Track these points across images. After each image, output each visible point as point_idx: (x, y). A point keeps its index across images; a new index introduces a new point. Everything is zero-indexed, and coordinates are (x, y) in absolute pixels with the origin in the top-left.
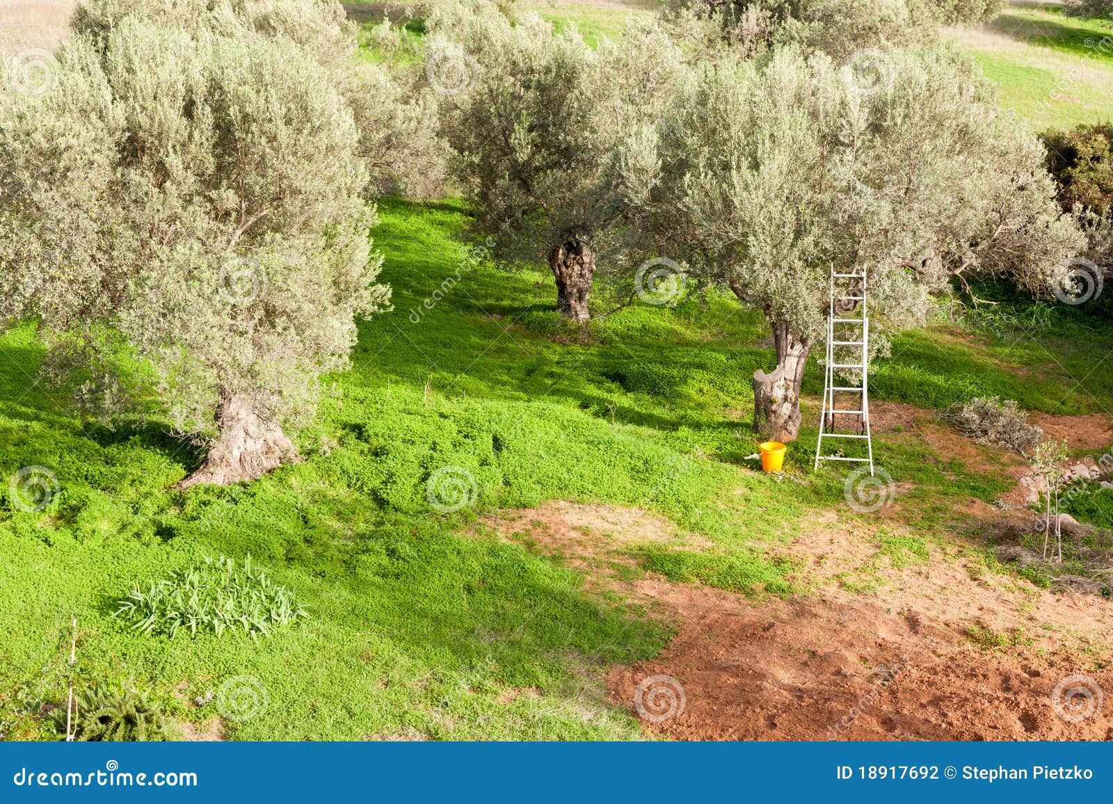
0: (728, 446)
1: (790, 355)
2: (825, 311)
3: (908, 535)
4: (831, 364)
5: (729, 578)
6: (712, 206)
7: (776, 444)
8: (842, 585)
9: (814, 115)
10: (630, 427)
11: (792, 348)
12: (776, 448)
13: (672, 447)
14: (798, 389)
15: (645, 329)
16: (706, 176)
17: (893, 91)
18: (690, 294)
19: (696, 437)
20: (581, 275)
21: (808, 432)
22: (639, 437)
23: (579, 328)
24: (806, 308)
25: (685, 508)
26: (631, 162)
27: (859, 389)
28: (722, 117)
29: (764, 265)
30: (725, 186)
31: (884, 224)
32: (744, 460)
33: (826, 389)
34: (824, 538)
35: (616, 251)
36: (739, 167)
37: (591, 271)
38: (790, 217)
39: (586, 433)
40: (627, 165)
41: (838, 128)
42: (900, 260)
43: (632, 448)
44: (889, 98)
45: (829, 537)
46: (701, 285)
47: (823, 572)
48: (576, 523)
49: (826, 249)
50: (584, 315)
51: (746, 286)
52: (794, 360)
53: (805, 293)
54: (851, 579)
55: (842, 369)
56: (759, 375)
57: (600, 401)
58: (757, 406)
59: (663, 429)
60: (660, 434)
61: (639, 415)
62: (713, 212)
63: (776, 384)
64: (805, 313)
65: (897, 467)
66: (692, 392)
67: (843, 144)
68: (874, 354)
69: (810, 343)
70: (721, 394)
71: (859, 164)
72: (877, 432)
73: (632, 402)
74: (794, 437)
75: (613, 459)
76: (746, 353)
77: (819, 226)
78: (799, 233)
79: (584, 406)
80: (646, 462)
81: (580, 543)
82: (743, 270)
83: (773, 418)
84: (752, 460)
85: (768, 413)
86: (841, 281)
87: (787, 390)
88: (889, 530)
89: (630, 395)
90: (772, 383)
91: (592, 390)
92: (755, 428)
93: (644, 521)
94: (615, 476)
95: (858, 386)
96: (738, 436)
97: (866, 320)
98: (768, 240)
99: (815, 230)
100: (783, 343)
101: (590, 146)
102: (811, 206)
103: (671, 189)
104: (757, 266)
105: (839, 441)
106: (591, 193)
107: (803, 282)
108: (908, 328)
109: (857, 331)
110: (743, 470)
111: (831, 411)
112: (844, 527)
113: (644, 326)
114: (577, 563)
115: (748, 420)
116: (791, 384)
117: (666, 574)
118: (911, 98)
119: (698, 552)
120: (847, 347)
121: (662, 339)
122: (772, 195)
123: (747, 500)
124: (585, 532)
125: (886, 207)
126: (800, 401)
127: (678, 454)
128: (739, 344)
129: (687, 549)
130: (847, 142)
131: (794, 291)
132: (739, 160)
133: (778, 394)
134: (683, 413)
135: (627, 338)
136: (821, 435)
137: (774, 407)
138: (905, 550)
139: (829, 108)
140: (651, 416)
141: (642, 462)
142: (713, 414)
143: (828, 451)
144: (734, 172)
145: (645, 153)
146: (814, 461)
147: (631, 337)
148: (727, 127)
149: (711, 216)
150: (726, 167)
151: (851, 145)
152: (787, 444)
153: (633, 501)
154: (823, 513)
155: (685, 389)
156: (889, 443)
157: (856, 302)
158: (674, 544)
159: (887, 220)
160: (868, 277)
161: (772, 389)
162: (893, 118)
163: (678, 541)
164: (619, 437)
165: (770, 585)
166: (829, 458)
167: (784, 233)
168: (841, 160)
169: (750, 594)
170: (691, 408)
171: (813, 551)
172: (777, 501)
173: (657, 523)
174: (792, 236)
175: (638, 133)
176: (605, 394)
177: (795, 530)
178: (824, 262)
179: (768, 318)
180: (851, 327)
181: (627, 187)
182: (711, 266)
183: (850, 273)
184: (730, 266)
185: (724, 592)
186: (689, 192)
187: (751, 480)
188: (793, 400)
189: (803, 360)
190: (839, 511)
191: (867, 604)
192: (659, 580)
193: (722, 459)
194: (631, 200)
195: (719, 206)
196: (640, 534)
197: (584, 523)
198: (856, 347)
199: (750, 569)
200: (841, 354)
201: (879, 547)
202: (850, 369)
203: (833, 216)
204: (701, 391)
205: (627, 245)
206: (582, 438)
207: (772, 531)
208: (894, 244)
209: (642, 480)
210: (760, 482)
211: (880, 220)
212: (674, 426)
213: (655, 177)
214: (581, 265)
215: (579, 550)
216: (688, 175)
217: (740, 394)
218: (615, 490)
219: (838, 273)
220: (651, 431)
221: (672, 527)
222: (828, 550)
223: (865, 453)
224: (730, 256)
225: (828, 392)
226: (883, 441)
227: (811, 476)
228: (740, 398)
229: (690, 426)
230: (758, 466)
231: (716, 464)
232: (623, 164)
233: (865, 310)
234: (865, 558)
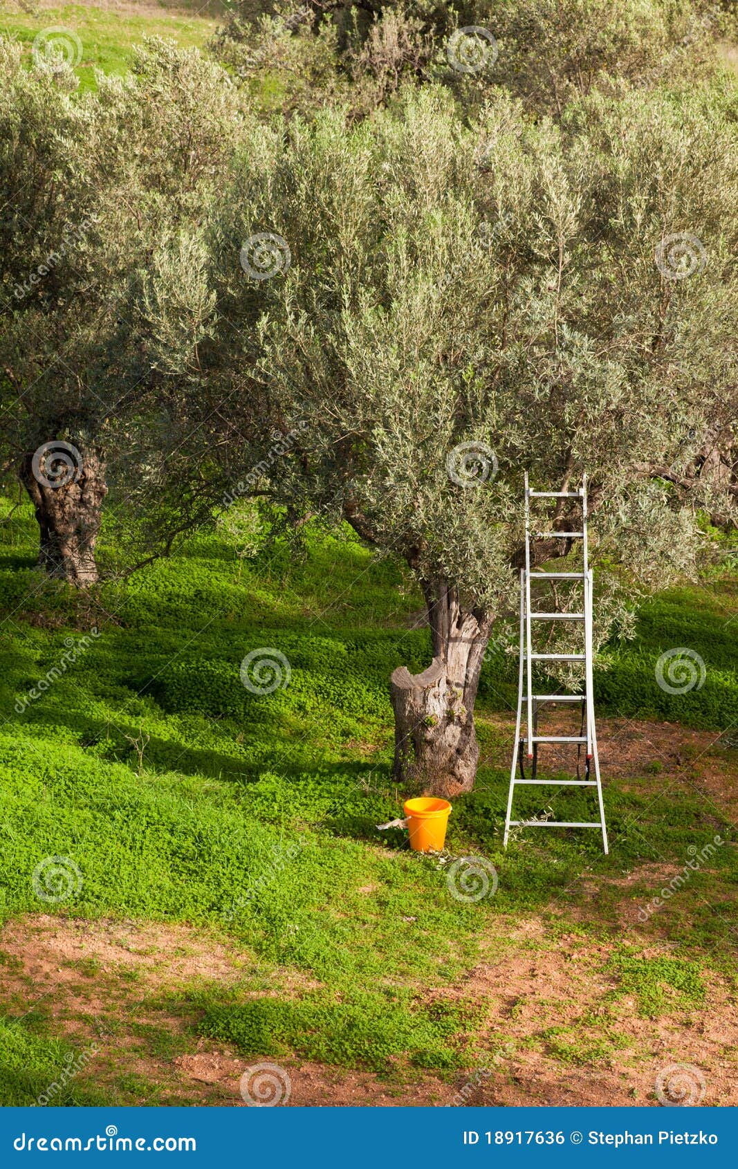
0: (349, 807)
1: (456, 639)
2: (516, 560)
3: (668, 958)
4: (529, 655)
5: (347, 1045)
6: (308, 373)
7: (434, 800)
8: (550, 1050)
9: (485, 209)
10: (171, 777)
11: (459, 626)
12: (433, 808)
13: (248, 812)
14: (471, 699)
15: (200, 598)
16: (296, 320)
17: (627, 164)
18: (275, 532)
19: (291, 792)
20: (82, 502)
21: (492, 776)
22: (186, 793)
23: (81, 598)
24: (480, 555)
25: (271, 920)
26: (161, 296)
27: (579, 698)
28: (323, 214)
29: (401, 478)
30: (330, 337)
31: (615, 400)
32: (377, 831)
33: (521, 699)
34: (520, 969)
35: (140, 457)
36: (355, 302)
37: (100, 494)
38: (445, 391)
39: (91, 790)
40: (154, 302)
41: (529, 232)
42: (646, 465)
43: (174, 816)
44: (622, 176)
45: (528, 964)
46: (293, 516)
47: (517, 1027)
48: (70, 953)
49: (514, 447)
50: (87, 576)
51: (372, 515)
52: (463, 648)
53: (477, 526)
54: (567, 1040)
55: (551, 663)
56: (402, 676)
57: (116, 731)
58: (399, 734)
59: (233, 779)
60: (226, 788)
61: (190, 755)
62: (311, 384)
63: (432, 691)
64: (479, 563)
65: (649, 837)
66: (286, 710)
67: (539, 260)
68: (605, 634)
69: (491, 616)
70: (338, 713)
71: (568, 295)
72: (615, 775)
73: (175, 732)
74: (466, 787)
75: (138, 837)
76: (382, 638)
77: (500, 408)
78: (463, 422)
79: (87, 741)
80: (199, 839)
81: (77, 991)
82: (366, 488)
83: (428, 754)
84: (391, 830)
85: (419, 743)
86: (541, 505)
87: (451, 702)
88: (634, 948)
89: (173, 719)
90: (425, 691)
91: (102, 712)
92: (395, 772)
93: (196, 947)
94: (142, 867)
95: (579, 693)
96: (367, 788)
97: (589, 574)
98: (409, 434)
99: (493, 415)
100: (442, 617)
101: (90, 269)
102: (486, 372)
103: (235, 345)
104: (390, 481)
105: (547, 791)
106: (94, 353)
107: (473, 507)
108: (666, 584)
109: (574, 593)
110: (376, 849)
111: (531, 739)
112: (555, 947)
113: (198, 593)
114: (72, 1026)
115: (386, 758)
116: (460, 691)
117: (234, 1042)
118: (660, 178)
119: (291, 999)
120: (559, 622)
121: (231, 616)
122: (415, 353)
123: (382, 903)
124: (87, 969)
125: (616, 371)
126: (478, 721)
127: (257, 823)
128: (370, 621)
129: (273, 994)
130: (546, 256)
131: (456, 524)
132: (354, 293)
133: (436, 708)
134: (268, 748)
135: (168, 613)
136: (513, 781)
137: (430, 734)
138: (662, 984)
139: (514, 195)
140: (210, 756)
141: (191, 839)
142: (323, 750)
143: (524, 811)
144: (346, 314)
145: (187, 280)
146: (502, 829)
147: (175, 613)
148: (333, 232)
149: (308, 392)
150: (334, 303)
151: (554, 260)
152: (454, 800)
153: (174, 911)
154: (519, 922)
155: (273, 706)
156: (637, 794)
157: (570, 541)
158: (250, 988)
159: (620, 394)
160: (591, 499)
161: (425, 699)
162: (629, 211)
163: (256, 981)
164: (150, 797)
165: (422, 1054)
166: (529, 823)
167: (437, 420)
168: (536, 289)
169: (385, 1071)
170: (283, 740)
171: (500, 990)
172: (437, 904)
173: (219, 950)
174: (451, 425)
175: (173, 246)
176: (127, 718)
177: (467, 954)
178: (511, 472)
179: (413, 573)
180: (566, 586)
181: (157, 342)
182: (312, 482)
183: (559, 490)
184: (343, 481)
185: (339, 1070)
186: (267, 348)
187: (390, 868)
188: (464, 719)
189: (479, 648)
190: (546, 918)
191: (592, 1082)
192: (221, 1052)
193: (338, 829)
194: (162, 364)
195: (319, 374)
196: (188, 971)
197: (86, 952)
198: (575, 621)
199: (386, 1026)
200: (547, 635)
201: (616, 980)
202: (564, 662)
203: (524, 389)
204: (301, 707)
205: (159, 446)
206: (83, 800)
207: (427, 958)
208: (633, 438)
209: (191, 872)
210: (405, 869)
211: (605, 395)
212: (251, 773)
213: (206, 323)
214: (82, 483)
215: (76, 1004)
216: (265, 320)
217: (371, 712)
218: (142, 892)
219: (539, 490)
220: (208, 783)
221: (246, 957)
222: (526, 988)
223: (593, 814)
224: (343, 464)
225: (525, 704)
226: (626, 790)
227: (497, 856)
228: (373, 719)
229: (280, 772)
230: (401, 841)
231: (326, 840)
232: (147, 301)
233: (586, 556)
234: (591, 1001)
